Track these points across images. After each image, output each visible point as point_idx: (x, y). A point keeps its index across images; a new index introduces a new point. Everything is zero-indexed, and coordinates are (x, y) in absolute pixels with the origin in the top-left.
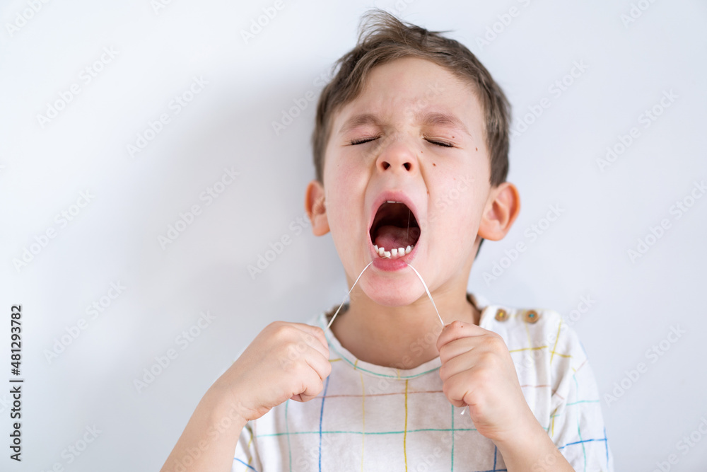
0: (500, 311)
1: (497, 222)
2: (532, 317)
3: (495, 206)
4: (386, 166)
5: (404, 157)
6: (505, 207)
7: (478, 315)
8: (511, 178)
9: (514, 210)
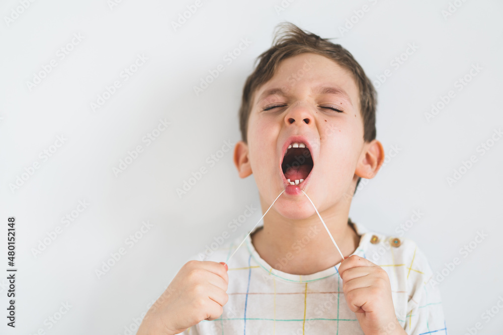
0: (374, 237)
1: (369, 166)
2: (396, 243)
3: (368, 156)
4: (292, 121)
5: (304, 115)
6: (374, 157)
7: (358, 239)
8: (379, 137)
9: (380, 158)
